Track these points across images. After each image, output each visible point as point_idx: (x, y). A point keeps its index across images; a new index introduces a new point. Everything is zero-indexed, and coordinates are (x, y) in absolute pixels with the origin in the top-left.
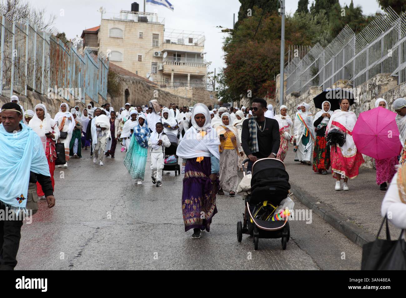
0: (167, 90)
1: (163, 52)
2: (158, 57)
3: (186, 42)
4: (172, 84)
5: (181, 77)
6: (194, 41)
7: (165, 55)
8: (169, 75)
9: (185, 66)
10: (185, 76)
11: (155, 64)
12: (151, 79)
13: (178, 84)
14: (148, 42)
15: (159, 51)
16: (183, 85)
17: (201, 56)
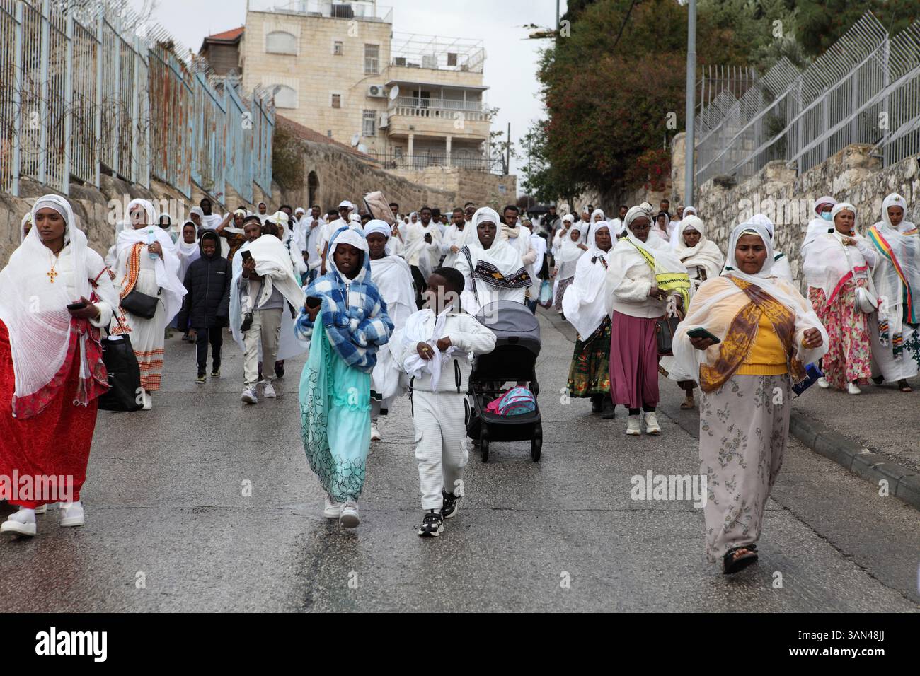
0: (399, 173)
1: (390, 86)
2: (377, 97)
3: (442, 63)
4: (410, 160)
5: (431, 145)
6: (460, 61)
7: (394, 93)
8: (403, 140)
9: (439, 119)
10: (440, 142)
11: (370, 114)
12: (362, 148)
13: (423, 160)
14: (355, 64)
15: (380, 84)
16: (434, 161)
17: (476, 94)
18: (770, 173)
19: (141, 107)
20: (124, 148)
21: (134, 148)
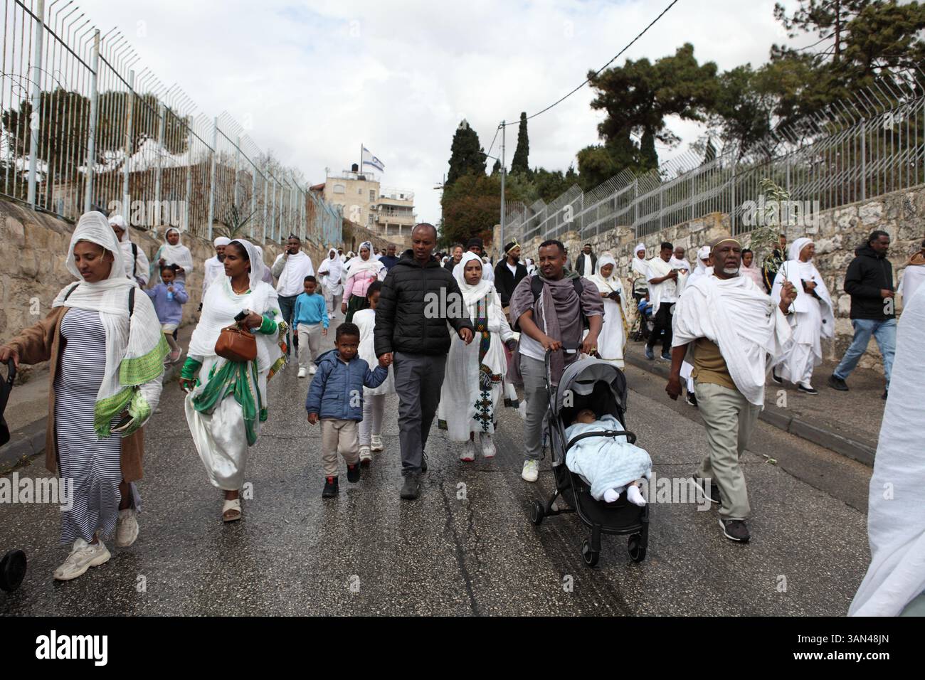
0: (383, 237)
1: (379, 205)
2: (374, 210)
3: (398, 197)
4: (386, 233)
5: (394, 227)
6: (405, 197)
7: (380, 208)
8: (383, 225)
9: (397, 218)
10: (397, 226)
11: (371, 216)
12: (368, 228)
13: (391, 233)
14: (367, 197)
15: (375, 205)
16: (395, 233)
17: (410, 209)
18: (536, 240)
19: (303, 212)
20: (298, 227)
21: (301, 227)
